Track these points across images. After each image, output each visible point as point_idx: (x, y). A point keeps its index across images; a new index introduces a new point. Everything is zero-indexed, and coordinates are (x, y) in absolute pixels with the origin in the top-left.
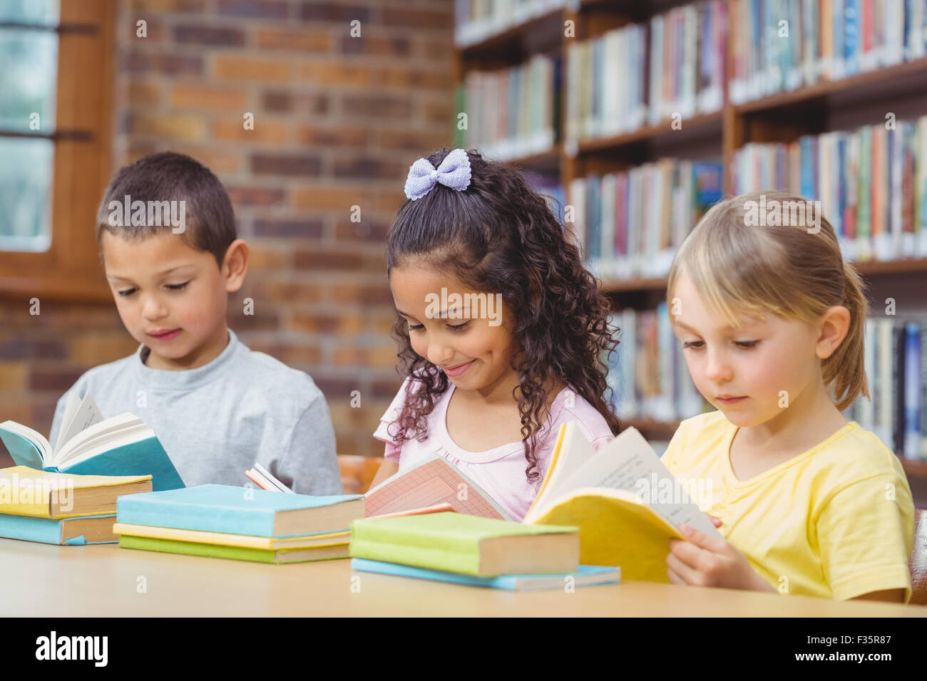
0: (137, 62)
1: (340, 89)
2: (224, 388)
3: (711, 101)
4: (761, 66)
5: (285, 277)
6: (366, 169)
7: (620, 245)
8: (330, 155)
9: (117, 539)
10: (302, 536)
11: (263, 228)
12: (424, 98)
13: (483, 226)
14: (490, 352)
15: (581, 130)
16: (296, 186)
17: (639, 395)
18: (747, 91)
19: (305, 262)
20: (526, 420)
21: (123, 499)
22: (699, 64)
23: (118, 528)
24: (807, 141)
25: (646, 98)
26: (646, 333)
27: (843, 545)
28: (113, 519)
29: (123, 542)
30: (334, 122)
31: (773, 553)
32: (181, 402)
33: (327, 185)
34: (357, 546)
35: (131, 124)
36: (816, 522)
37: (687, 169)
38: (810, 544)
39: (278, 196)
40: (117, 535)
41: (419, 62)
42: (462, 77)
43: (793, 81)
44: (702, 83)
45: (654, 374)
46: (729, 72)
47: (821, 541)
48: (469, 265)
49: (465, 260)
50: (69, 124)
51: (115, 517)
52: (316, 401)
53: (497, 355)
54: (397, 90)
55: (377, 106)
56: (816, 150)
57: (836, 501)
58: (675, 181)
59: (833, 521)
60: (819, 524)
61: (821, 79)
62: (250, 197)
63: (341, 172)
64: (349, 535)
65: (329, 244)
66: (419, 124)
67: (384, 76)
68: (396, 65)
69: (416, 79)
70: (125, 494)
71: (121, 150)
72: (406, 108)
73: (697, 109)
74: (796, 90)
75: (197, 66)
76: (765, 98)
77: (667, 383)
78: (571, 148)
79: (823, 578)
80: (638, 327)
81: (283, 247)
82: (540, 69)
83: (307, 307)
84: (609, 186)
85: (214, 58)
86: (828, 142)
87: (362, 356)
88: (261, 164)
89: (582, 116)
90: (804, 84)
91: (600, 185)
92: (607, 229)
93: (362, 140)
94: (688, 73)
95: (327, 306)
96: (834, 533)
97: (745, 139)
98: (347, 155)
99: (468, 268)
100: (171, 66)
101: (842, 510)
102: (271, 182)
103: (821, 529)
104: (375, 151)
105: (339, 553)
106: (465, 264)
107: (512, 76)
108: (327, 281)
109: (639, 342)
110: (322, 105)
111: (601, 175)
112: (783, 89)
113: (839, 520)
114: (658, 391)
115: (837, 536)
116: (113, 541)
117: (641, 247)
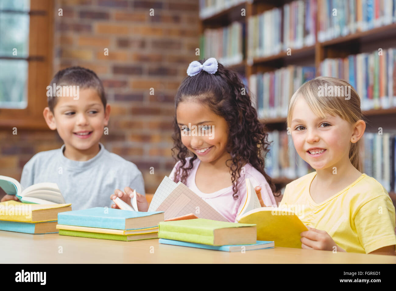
0: (63, 27)
1: (150, 37)
2: (98, 170)
3: (310, 41)
4: (331, 25)
5: (128, 118)
6: (162, 72)
7: (272, 103)
8: (146, 66)
9: (58, 231)
10: (137, 229)
11: (118, 98)
12: (187, 41)
13: (221, 88)
14: (219, 143)
15: (254, 54)
16: (132, 80)
17: (280, 167)
18: (325, 36)
19: (136, 112)
20: (234, 174)
21: (60, 214)
22: (305, 25)
23: (58, 227)
24: (352, 58)
25: (282, 39)
26: (283, 140)
27: (367, 229)
28: (56, 222)
29: (61, 232)
30: (148, 51)
31: (336, 234)
32: (80, 176)
33: (145, 78)
34: (161, 233)
35: (61, 53)
36: (354, 219)
37: (300, 71)
38: (352, 229)
39: (124, 84)
40: (58, 229)
41: (185, 25)
42: (203, 31)
43: (345, 32)
44: (306, 33)
45: (287, 158)
46: (317, 28)
47: (357, 228)
48: (215, 103)
49: (213, 101)
50: (35, 53)
51: (57, 222)
52: (138, 175)
53: (222, 145)
54: (175, 38)
55: (166, 44)
56: (355, 62)
57: (362, 210)
58: (295, 75)
59: (362, 218)
60: (355, 220)
61: (357, 31)
62: (112, 84)
63: (152, 73)
64: (158, 228)
65: (146, 104)
66: (184, 52)
67: (169, 32)
68: (174, 27)
69: (183, 33)
70: (61, 212)
71: (57, 64)
72: (179, 45)
73: (304, 45)
74: (347, 36)
75: (89, 28)
76: (333, 40)
77: (292, 162)
78: (250, 62)
79: (360, 243)
80: (280, 138)
81: (127, 106)
82: (236, 28)
83: (137, 131)
84: (266, 78)
85: (97, 25)
86: (361, 58)
87: (161, 152)
88: (117, 70)
89: (255, 48)
90: (350, 33)
91: (263, 77)
92: (266, 96)
93: (160, 59)
94: (300, 29)
95: (146, 131)
96: (363, 224)
97: (325, 57)
98: (153, 65)
99: (214, 104)
100: (78, 28)
101: (365, 213)
102: (121, 77)
103: (357, 222)
104: (166, 64)
105: (153, 236)
106: (213, 102)
107: (224, 31)
108: (146, 120)
109: (280, 145)
110: (143, 44)
111: (263, 72)
112: (341, 36)
113: (364, 218)
114: (288, 165)
115: (364, 225)
116: (56, 232)
117: (281, 104)
